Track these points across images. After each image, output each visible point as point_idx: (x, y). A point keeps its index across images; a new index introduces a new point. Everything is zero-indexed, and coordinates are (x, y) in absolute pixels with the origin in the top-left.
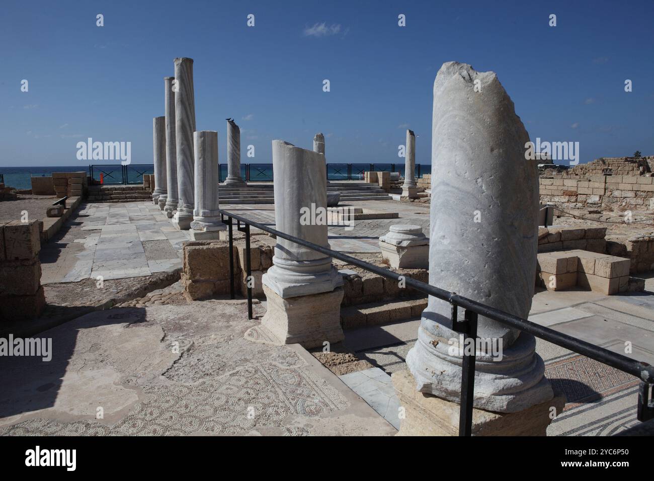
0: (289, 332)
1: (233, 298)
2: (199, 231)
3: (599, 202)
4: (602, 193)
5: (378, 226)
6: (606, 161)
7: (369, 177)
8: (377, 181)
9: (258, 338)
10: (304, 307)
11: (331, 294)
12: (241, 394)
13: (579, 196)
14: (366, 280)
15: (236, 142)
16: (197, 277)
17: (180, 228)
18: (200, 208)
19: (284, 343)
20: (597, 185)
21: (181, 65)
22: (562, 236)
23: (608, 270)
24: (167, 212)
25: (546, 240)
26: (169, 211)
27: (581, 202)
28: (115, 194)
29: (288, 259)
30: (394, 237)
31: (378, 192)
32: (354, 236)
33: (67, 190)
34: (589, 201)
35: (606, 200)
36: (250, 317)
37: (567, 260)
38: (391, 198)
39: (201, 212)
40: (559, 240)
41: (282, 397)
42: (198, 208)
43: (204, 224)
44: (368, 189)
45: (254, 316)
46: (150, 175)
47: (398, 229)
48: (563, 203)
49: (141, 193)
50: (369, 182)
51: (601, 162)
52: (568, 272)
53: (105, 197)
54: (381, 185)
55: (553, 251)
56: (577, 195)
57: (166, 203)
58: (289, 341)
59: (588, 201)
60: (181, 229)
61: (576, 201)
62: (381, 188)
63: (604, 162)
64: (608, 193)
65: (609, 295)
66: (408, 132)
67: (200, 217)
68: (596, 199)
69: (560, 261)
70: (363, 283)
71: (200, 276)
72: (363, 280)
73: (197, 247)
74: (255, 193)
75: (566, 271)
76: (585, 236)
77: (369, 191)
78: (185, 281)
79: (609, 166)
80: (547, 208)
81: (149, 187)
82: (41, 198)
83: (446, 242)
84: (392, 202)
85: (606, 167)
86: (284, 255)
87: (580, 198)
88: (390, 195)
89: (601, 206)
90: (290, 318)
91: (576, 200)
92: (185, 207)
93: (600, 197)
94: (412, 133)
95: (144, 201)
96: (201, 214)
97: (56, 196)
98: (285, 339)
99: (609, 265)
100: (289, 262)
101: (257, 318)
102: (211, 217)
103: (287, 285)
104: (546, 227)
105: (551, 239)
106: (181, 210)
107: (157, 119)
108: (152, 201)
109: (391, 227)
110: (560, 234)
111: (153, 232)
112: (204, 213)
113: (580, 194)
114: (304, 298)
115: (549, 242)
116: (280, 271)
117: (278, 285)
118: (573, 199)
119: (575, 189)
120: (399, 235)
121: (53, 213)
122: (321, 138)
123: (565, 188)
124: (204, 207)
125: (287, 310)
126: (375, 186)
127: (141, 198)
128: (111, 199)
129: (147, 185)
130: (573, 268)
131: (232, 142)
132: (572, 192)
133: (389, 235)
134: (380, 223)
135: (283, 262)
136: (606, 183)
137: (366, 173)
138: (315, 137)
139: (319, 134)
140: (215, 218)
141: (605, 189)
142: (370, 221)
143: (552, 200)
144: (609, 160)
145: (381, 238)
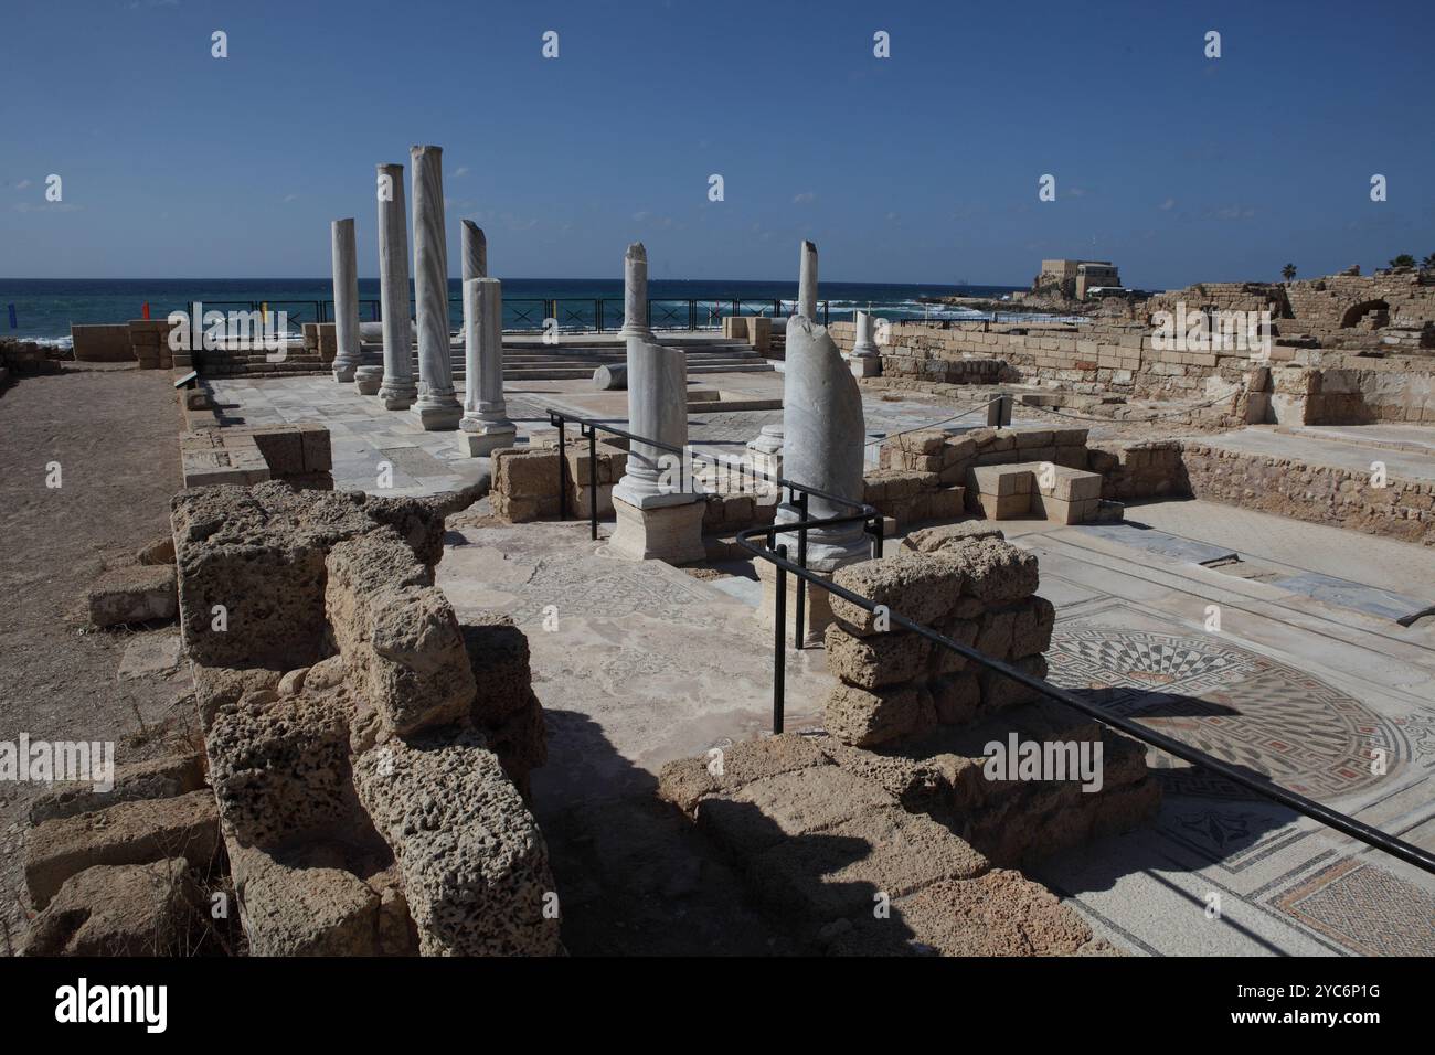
0: (647, 547)
1: (563, 520)
2: (475, 434)
3: (1131, 382)
4: (1136, 367)
5: (746, 423)
6: (1207, 290)
7: (730, 326)
8: (746, 335)
9: (611, 554)
10: (664, 520)
11: (694, 506)
12: (614, 592)
13: (1100, 370)
14: (728, 501)
15: (477, 259)
16: (518, 494)
17: (423, 427)
18: (475, 400)
19: (642, 558)
20: (1128, 352)
21: (424, 158)
22: (1018, 442)
23: (1068, 490)
24: (385, 400)
25: (991, 448)
26: (388, 397)
27: (1103, 382)
28: (253, 361)
29: (645, 468)
30: (768, 442)
31: (748, 356)
32: (707, 439)
33: (158, 354)
34: (1116, 380)
35: (1141, 378)
36: (595, 537)
37: (1015, 476)
38: (772, 369)
39: (478, 405)
40: (1012, 446)
41: (652, 593)
42: (473, 398)
43: (483, 423)
44: (729, 350)
45: (599, 537)
46: (318, 326)
47: (773, 431)
48: (1074, 382)
49: (303, 360)
50: (730, 337)
51: (1198, 292)
52: (1016, 494)
53: (235, 368)
54: (753, 344)
55: (1000, 463)
56: (1097, 369)
57: (382, 384)
58: (648, 556)
59: (1114, 380)
60: (427, 430)
61: (1095, 379)
62: (754, 348)
63: (1204, 293)
64: (1145, 368)
65: (1068, 524)
66: (804, 244)
67: (477, 413)
68: (1124, 376)
69: (1003, 478)
70: (724, 504)
71: (522, 492)
72: (724, 500)
73: (518, 456)
74: (515, 360)
75: (1013, 491)
76: (1053, 441)
77: (731, 354)
78: (498, 500)
79: (1212, 300)
80: (1001, 400)
81: (316, 348)
82: (129, 367)
83: (793, 448)
84: (774, 377)
85: (1207, 303)
86: (641, 463)
87: (1103, 374)
88: (770, 362)
89: (1133, 389)
90: (648, 532)
91: (1096, 377)
92: (431, 394)
93: (1133, 373)
94: (811, 247)
95: (310, 375)
96: (478, 408)
97: (136, 364)
98: (643, 554)
99: (1069, 482)
100: (647, 471)
101: (602, 539)
102: (493, 412)
103: (647, 496)
104: (1000, 428)
105: (999, 446)
106: (426, 399)
107: (340, 224)
108: (332, 374)
109: (763, 429)
110: (1013, 439)
111: (382, 434)
112: (483, 406)
113: (1102, 368)
114: (663, 510)
115: (996, 451)
116: (635, 481)
117: (636, 495)
118: (1091, 375)
119: (1092, 359)
120: (774, 439)
121: (198, 402)
122: (639, 252)
123: (1078, 356)
124: (483, 398)
125: (646, 522)
126: (742, 344)
127: (303, 368)
128: (248, 370)
129: (312, 345)
130: (1024, 488)
131: (472, 261)
132: (1088, 363)
133: (761, 439)
134: (750, 418)
135: (640, 470)
136: (1142, 349)
137: (724, 319)
138: (628, 251)
139: (636, 244)
140: (498, 414)
141: (1141, 360)
142: (732, 414)
143: (1057, 377)
144: (1213, 287)
145: (749, 444)
